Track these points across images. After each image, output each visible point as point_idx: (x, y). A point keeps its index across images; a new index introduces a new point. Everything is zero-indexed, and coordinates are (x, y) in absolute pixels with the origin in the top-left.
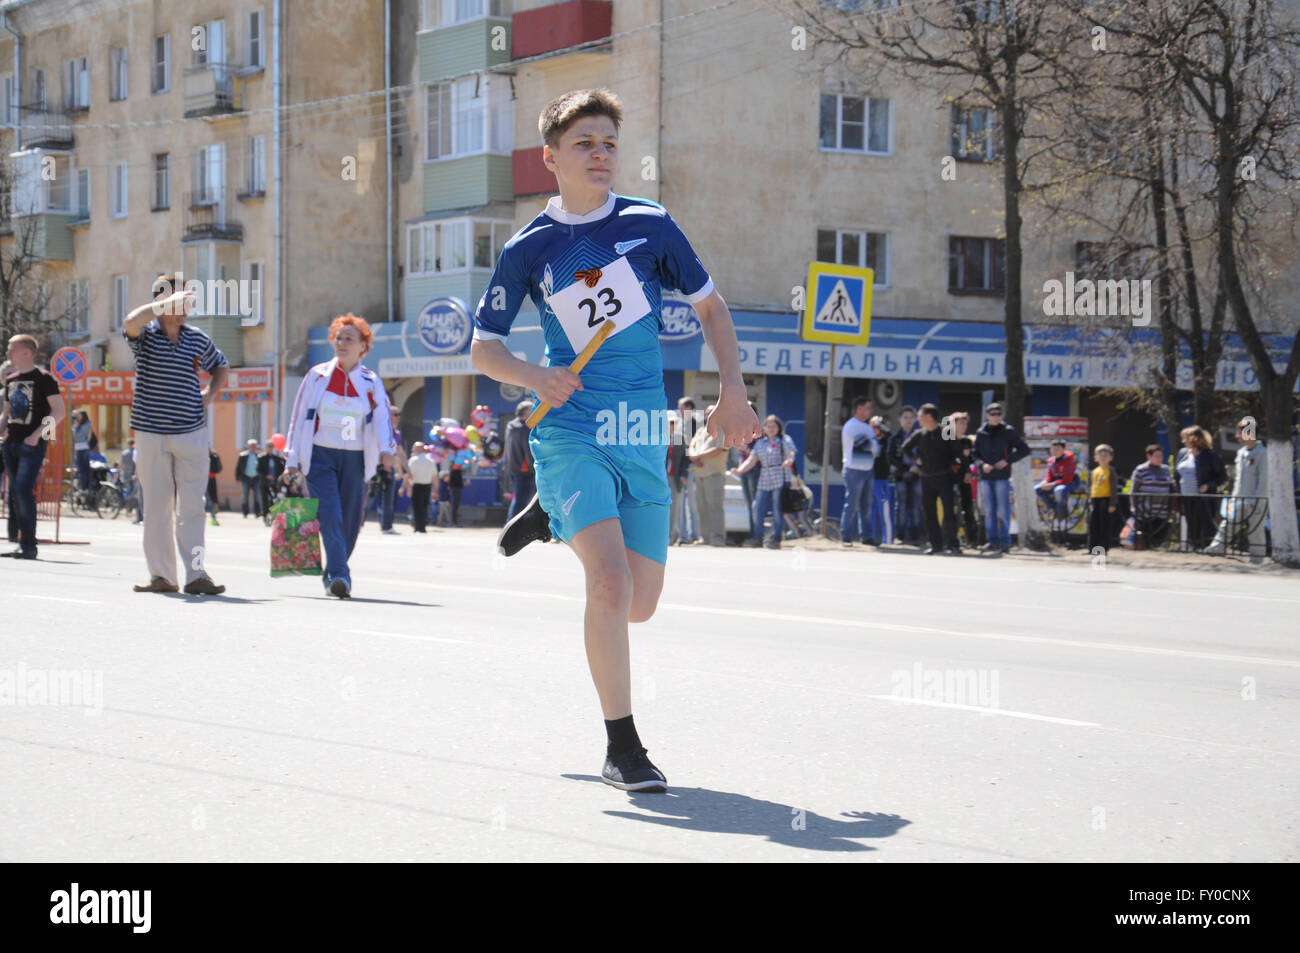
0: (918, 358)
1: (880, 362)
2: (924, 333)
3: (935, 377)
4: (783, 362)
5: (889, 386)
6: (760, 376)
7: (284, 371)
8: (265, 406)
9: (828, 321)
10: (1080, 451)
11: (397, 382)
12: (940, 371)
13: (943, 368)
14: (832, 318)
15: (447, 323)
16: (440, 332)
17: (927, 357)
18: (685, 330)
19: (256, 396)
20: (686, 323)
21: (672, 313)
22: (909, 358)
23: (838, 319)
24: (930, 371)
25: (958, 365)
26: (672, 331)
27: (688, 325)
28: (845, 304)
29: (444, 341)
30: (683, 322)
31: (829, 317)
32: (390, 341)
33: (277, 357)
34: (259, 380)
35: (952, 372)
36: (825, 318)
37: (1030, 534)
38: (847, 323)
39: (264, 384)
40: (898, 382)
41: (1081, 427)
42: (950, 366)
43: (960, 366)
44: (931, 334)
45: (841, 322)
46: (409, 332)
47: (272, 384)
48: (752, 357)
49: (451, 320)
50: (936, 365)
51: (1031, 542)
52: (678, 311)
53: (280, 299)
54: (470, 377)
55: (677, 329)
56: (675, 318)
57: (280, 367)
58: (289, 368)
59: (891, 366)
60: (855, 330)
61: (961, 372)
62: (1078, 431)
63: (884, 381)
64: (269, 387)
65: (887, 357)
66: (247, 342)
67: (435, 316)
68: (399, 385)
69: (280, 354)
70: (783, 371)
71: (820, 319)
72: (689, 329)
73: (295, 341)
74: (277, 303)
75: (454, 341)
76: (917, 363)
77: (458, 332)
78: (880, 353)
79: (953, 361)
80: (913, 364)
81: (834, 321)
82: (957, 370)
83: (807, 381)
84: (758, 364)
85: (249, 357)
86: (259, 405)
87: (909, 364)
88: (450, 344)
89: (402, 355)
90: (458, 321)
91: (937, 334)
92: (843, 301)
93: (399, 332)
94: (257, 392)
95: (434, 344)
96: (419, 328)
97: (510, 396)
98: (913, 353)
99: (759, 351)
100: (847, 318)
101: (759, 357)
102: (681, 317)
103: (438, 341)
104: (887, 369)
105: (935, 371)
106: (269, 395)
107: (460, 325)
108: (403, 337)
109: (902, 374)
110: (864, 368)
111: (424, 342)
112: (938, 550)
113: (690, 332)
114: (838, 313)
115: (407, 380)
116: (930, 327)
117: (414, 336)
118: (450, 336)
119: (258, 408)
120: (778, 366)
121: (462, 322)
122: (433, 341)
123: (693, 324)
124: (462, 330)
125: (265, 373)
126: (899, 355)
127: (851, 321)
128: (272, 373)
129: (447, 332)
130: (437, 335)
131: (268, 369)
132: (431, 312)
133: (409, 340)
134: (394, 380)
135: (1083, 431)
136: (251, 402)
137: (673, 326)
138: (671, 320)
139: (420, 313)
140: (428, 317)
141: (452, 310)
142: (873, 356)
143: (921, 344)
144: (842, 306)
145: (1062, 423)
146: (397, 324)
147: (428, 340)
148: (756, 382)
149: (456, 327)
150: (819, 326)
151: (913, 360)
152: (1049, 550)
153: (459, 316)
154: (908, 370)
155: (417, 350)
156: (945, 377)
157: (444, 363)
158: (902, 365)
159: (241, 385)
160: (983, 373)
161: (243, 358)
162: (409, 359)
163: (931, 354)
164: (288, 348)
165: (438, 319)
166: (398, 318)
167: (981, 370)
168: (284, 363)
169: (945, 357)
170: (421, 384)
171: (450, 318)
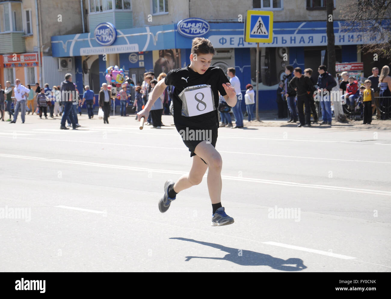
0: (295, 38)
1: (280, 40)
2: (297, 27)
3: (302, 45)
4: (241, 43)
5: (284, 50)
6: (232, 49)
7: (42, 54)
8: (36, 68)
9: (256, 34)
10: (360, 76)
11: (88, 57)
12: (304, 42)
13: (305, 40)
14: (257, 33)
15: (106, 33)
16: (103, 37)
17: (298, 37)
18: (201, 32)
19: (32, 65)
20: (201, 29)
21: (195, 25)
22: (291, 38)
23: (260, 33)
24: (300, 42)
25: (311, 39)
26: (196, 33)
27: (202, 30)
28: (262, 26)
29: (105, 40)
30: (200, 29)
31: (256, 32)
32: (84, 41)
33: (39, 49)
34: (33, 58)
35: (309, 42)
36: (254, 33)
37: (339, 116)
38: (263, 34)
39: (35, 60)
40: (288, 48)
41: (360, 66)
42: (308, 40)
43: (312, 40)
44: (300, 27)
45: (261, 34)
46: (91, 37)
47: (38, 60)
48: (228, 41)
49: (108, 32)
50: (302, 40)
51: (340, 119)
52: (198, 25)
53: (39, 25)
54: (117, 54)
55: (198, 32)
56: (197, 27)
57: (41, 53)
58: (44, 53)
59: (284, 42)
60: (267, 37)
61: (312, 42)
62: (359, 68)
63: (282, 48)
64: (37, 61)
65: (283, 38)
66: (27, 42)
67: (101, 30)
68: (89, 58)
69: (40, 47)
70: (241, 46)
71: (252, 33)
72: (203, 31)
73: (46, 42)
74: (38, 27)
75: (109, 40)
76: (295, 40)
77: (111, 36)
78: (280, 37)
79: (309, 38)
80: (293, 40)
81: (258, 34)
82: (311, 41)
83: (251, 49)
84: (231, 44)
85: (28, 49)
86: (34, 68)
87: (291, 40)
88: (108, 41)
89: (89, 47)
90: (111, 32)
91: (302, 27)
92: (261, 25)
93: (87, 37)
94: (32, 63)
95: (102, 42)
96: (95, 35)
97: (133, 61)
98: (293, 36)
99: (231, 39)
100: (263, 32)
101: (231, 41)
102: (199, 27)
103: (103, 40)
104: (283, 43)
105: (302, 42)
106: (37, 64)
107: (112, 34)
108: (89, 39)
109: (288, 44)
110: (273, 43)
111: (98, 41)
112: (303, 124)
113: (203, 33)
114: (259, 30)
115: (92, 56)
116: (299, 25)
117: (93, 38)
118: (108, 38)
119: (33, 69)
120: (239, 44)
121: (112, 33)
122: (101, 40)
123: (204, 29)
124: (112, 36)
125: (34, 55)
126: (287, 37)
127: (265, 33)
128: (38, 55)
129: (107, 36)
130: (102, 38)
131: (36, 54)
132: (100, 29)
133: (91, 40)
134: (87, 56)
135: (362, 68)
136: (30, 67)
137: (196, 31)
138: (195, 28)
139: (95, 29)
140: (98, 31)
141: (108, 28)
142: (277, 38)
143: (296, 32)
144: (261, 28)
145: (352, 65)
146: (86, 34)
147: (99, 40)
148: (230, 51)
149: (110, 34)
150: (252, 36)
151: (293, 38)
152: (347, 122)
153: (111, 30)
154: (291, 43)
155: (95, 44)
156: (306, 44)
157: (106, 49)
158: (289, 41)
159: (25, 60)
160: (322, 42)
161: (25, 49)
162: (92, 48)
163: (301, 35)
164: (43, 45)
165: (102, 32)
166: (87, 31)
167: (321, 41)
168: (42, 50)
169: (306, 36)
170: (98, 57)
171: (107, 31)
